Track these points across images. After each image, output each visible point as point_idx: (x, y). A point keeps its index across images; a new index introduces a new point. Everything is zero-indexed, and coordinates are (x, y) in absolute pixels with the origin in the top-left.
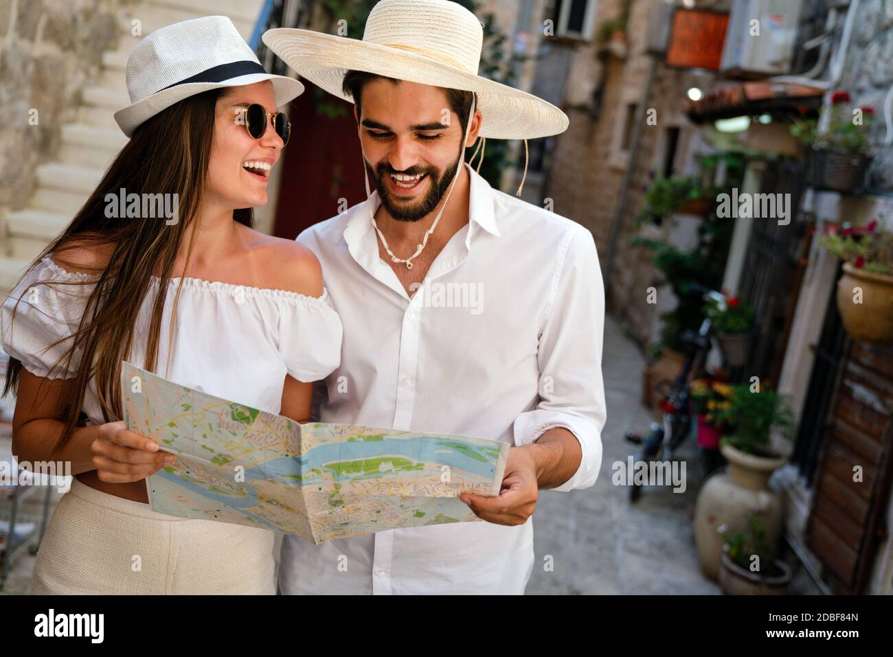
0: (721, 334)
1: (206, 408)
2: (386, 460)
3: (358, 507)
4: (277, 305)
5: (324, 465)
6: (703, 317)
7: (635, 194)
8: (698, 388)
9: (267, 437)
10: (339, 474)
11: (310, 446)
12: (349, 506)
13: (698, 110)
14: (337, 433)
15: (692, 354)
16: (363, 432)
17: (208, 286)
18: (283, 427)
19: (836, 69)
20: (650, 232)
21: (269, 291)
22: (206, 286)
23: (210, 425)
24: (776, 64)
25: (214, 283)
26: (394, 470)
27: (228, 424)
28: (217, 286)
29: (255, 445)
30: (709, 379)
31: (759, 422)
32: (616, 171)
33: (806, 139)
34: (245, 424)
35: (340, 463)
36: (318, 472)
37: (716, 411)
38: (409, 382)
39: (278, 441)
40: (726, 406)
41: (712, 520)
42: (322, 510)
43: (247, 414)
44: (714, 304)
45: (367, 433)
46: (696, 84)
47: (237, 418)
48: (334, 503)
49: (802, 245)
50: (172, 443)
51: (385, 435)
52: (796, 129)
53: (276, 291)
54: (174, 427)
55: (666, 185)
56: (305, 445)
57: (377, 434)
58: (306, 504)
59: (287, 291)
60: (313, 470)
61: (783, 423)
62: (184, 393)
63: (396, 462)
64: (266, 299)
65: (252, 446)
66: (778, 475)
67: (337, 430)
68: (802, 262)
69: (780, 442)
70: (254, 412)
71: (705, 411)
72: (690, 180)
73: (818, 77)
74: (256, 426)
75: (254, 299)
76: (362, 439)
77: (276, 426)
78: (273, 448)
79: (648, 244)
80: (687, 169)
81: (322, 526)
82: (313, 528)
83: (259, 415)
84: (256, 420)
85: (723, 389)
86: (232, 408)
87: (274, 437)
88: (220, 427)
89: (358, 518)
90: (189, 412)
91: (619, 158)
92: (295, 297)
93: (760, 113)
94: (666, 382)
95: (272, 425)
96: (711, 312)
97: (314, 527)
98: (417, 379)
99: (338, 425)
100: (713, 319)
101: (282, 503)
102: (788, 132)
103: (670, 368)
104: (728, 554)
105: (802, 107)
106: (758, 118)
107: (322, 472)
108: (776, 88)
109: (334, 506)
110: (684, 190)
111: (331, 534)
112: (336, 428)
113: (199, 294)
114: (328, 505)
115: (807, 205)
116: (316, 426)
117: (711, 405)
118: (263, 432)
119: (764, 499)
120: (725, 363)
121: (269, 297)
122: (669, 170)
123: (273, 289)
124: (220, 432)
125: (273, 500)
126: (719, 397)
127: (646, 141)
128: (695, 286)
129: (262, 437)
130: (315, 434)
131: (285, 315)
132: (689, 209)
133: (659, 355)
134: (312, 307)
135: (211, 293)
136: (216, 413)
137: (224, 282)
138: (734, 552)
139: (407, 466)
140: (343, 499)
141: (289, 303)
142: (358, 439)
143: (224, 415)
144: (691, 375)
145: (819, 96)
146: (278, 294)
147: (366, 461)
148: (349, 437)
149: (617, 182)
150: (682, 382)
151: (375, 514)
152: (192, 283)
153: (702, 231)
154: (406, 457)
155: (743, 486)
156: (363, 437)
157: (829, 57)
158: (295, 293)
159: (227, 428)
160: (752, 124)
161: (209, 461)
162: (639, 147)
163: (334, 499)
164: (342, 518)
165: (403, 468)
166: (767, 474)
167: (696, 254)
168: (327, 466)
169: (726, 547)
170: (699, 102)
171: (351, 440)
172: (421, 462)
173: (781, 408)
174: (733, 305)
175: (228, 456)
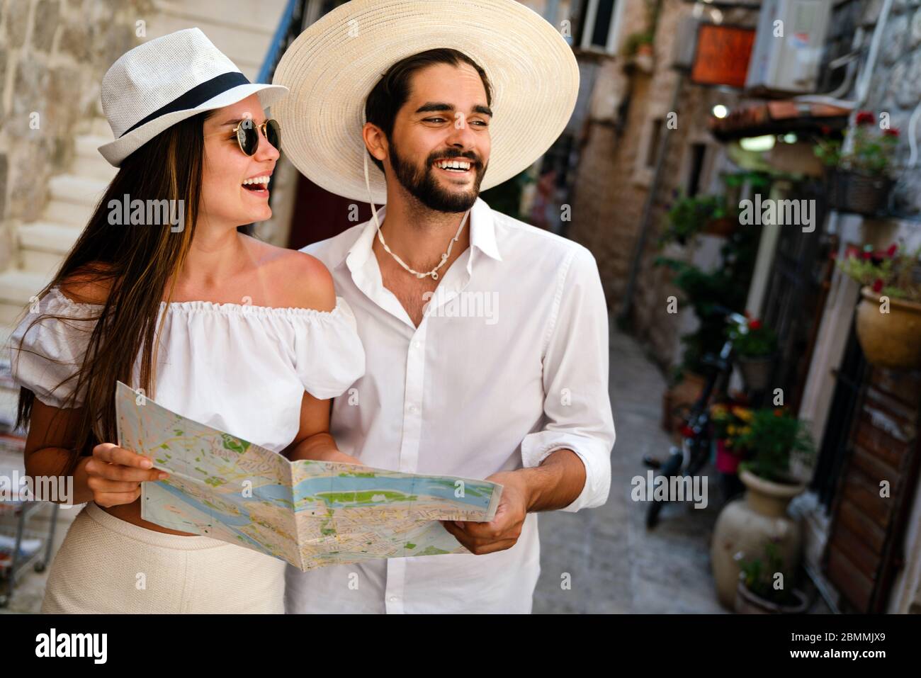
0: (742, 358)
1: (198, 435)
2: (379, 493)
3: (350, 537)
4: (291, 323)
5: (316, 494)
6: (724, 339)
7: (659, 212)
8: (718, 412)
9: (259, 466)
10: (331, 502)
11: (301, 479)
12: (341, 536)
13: (723, 128)
14: (328, 469)
15: (713, 377)
16: (354, 469)
17: (219, 309)
18: (274, 460)
19: (862, 89)
20: (674, 251)
21: (283, 309)
22: (217, 309)
23: (202, 450)
24: (801, 83)
25: (225, 305)
26: (386, 500)
27: (220, 451)
28: (228, 308)
29: (248, 471)
30: (729, 403)
31: (779, 447)
32: (640, 188)
33: (830, 161)
34: (238, 453)
35: (331, 494)
36: (311, 500)
37: (736, 436)
38: (416, 410)
39: (270, 470)
40: (745, 431)
41: (729, 547)
42: (313, 538)
43: (239, 444)
44: (736, 325)
45: (358, 471)
46: (722, 101)
47: (229, 446)
48: (326, 532)
49: (825, 267)
50: (166, 463)
51: (377, 473)
52: (820, 150)
53: (290, 309)
54: (167, 449)
55: (690, 204)
56: (296, 478)
57: (368, 472)
58: (298, 530)
59: (300, 308)
60: (305, 499)
61: (803, 449)
62: (177, 419)
63: (388, 495)
64: (280, 318)
65: (246, 472)
66: (797, 502)
67: (328, 467)
68: (825, 285)
69: (799, 468)
70: (246, 444)
71: (724, 436)
72: (714, 199)
73: (844, 97)
74: (247, 455)
75: (267, 319)
76: (353, 475)
77: (268, 458)
78: (266, 476)
79: (671, 264)
80: (712, 188)
81: (311, 554)
82: (302, 555)
83: (250, 447)
84: (248, 450)
85: (743, 413)
86: (224, 438)
87: (267, 467)
88: (213, 453)
89: (349, 548)
90: (182, 437)
91: (644, 175)
92: (309, 314)
93: (785, 133)
94: (685, 405)
95: (264, 457)
96: (732, 335)
97: (303, 553)
98: (423, 407)
99: (329, 462)
100: (734, 341)
101: (274, 526)
102: (811, 152)
103: (691, 391)
104: (744, 581)
105: (826, 128)
106: (783, 138)
107: (315, 500)
108: (802, 107)
109: (326, 534)
110: (709, 208)
111: (319, 561)
112: (327, 465)
113: (210, 317)
114: (320, 533)
115: (831, 226)
116: (306, 463)
117: (731, 430)
118: (255, 461)
119: (782, 526)
120: (746, 388)
121: (283, 316)
122: (694, 188)
123: (287, 307)
124: (212, 457)
125: (265, 522)
126: (740, 422)
127: (671, 157)
128: (717, 308)
129: (255, 466)
130: (306, 470)
131: (300, 333)
132: (712, 229)
133: (680, 378)
134: (325, 322)
135: (222, 315)
136: (208, 441)
137: (236, 304)
138: (750, 580)
139: (400, 498)
140: (335, 528)
141: (304, 321)
142: (350, 475)
143: (216, 442)
144: (712, 398)
145: (843, 117)
146: (292, 313)
147: (358, 493)
148: (341, 473)
149: (641, 199)
150: (702, 406)
151: (366, 545)
152: (202, 307)
153: (725, 252)
154: (398, 491)
155: (760, 513)
156: (355, 474)
157: (855, 77)
158: (309, 310)
159: (220, 454)
160: (777, 144)
161: (202, 481)
162: (665, 163)
163: (327, 527)
164: (332, 548)
165: (396, 500)
166: (785, 501)
167: (720, 274)
168: (320, 496)
169: (742, 575)
170: (724, 119)
171: (342, 475)
172: (414, 495)
173: (800, 434)
174: (754, 328)
175: (222, 479)
